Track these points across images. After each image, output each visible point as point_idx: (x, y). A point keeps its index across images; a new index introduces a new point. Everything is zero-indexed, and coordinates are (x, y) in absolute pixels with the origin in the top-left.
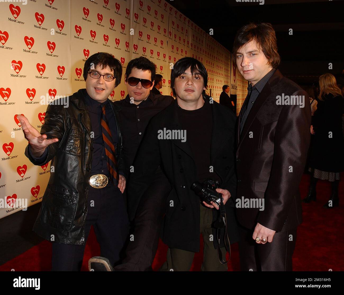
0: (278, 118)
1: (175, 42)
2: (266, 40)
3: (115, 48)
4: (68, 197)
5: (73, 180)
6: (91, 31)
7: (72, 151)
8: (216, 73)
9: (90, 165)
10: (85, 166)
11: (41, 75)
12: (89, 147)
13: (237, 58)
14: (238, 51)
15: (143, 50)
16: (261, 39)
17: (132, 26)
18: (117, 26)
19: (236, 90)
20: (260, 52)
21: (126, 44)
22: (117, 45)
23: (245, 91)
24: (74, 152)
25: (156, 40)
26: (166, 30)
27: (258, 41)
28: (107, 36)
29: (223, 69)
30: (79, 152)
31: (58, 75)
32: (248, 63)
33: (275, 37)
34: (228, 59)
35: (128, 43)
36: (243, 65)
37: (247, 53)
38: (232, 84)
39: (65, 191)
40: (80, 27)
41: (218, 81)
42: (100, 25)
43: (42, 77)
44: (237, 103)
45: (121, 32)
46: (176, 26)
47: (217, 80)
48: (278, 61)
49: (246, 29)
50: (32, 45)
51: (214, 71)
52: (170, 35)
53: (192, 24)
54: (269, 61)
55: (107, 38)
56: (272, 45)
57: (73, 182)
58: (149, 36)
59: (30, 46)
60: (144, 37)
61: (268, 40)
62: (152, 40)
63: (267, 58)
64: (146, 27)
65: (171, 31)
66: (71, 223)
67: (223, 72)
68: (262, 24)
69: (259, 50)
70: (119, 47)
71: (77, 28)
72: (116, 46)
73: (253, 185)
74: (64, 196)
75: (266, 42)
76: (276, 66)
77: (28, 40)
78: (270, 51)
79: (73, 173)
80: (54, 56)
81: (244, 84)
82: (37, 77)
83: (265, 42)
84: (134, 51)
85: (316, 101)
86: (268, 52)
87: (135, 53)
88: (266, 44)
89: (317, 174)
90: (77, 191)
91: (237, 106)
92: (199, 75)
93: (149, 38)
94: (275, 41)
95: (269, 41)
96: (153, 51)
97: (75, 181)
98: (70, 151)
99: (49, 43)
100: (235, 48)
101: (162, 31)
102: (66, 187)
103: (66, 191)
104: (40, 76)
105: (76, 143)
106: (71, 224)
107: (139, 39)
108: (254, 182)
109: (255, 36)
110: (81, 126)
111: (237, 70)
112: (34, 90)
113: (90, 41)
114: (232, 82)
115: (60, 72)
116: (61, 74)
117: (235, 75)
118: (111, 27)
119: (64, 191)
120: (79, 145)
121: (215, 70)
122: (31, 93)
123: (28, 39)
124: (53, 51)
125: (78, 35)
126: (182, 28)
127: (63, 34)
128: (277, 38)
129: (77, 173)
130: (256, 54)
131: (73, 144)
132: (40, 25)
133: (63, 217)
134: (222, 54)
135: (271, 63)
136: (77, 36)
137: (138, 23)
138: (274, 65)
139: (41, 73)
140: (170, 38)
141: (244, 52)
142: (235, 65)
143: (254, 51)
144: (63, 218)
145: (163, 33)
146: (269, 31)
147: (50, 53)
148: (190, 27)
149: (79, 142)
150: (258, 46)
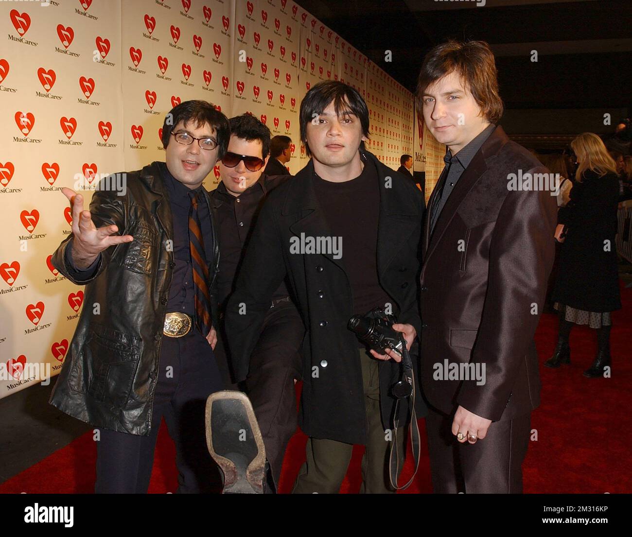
0: (497, 216)
1: (313, 76)
2: (477, 72)
3: (203, 88)
4: (125, 348)
5: (135, 317)
6: (160, 58)
7: (135, 266)
8: (387, 133)
9: (167, 293)
10: (159, 293)
11: (69, 138)
12: (167, 262)
13: (425, 104)
14: (426, 92)
15: (254, 91)
16: (468, 70)
17: (234, 47)
18: (207, 48)
19: (425, 163)
20: (466, 94)
21: (223, 81)
22: (207, 83)
23: (441, 164)
24: (140, 268)
25: (277, 73)
26: (295, 55)
27: (463, 74)
28: (189, 67)
29: (401, 125)
30: (148, 267)
31: (100, 138)
32: (443, 113)
33: (494, 67)
34: (409, 107)
35: (227, 80)
36: (434, 117)
37: (442, 96)
38: (416, 153)
39: (120, 336)
40: (139, 52)
41: (390, 147)
42: (175, 47)
43: (71, 143)
44: (426, 186)
45: (214, 60)
46: (314, 47)
47: (389, 145)
48: (500, 111)
49: (442, 51)
50: (51, 84)
51: (384, 130)
52: (304, 64)
53: (343, 43)
54: (482, 111)
55: (188, 70)
56: (488, 82)
57: (134, 320)
58: (265, 66)
59: (47, 86)
60: (257, 68)
61: (482, 71)
62: (270, 73)
63: (480, 105)
64: (259, 49)
65: (304, 56)
66: (126, 393)
67: (400, 131)
68: (471, 44)
69: (464, 91)
70: (210, 87)
71: (134, 53)
72: (204, 84)
73: (450, 335)
74: (118, 344)
75: (477, 75)
76: (496, 119)
77: (45, 75)
78: (485, 92)
79: (135, 305)
80: (93, 103)
81: (439, 152)
82: (61, 142)
83: (475, 75)
84: (237, 92)
85: (570, 183)
86: (481, 94)
87: (240, 98)
88: (478, 79)
89: (570, 314)
90: (141, 337)
91: (425, 192)
92: (350, 115)
93: (264, 70)
94: (494, 74)
95: (483, 75)
96: (271, 93)
97: (138, 319)
98: (133, 265)
99: (82, 80)
100: (420, 86)
101: (288, 56)
102: (122, 329)
103: (122, 337)
104: (67, 140)
105: (145, 252)
106: (126, 395)
107: (246, 72)
108: (451, 330)
109: (458, 64)
110: (156, 223)
111: (425, 126)
112: (56, 166)
113: (158, 76)
114: (417, 149)
115: (102, 133)
116: (105, 137)
117: (421, 135)
118: (195, 49)
119: (118, 334)
120: (149, 256)
121: (385, 126)
122: (50, 171)
123: (45, 73)
124: (91, 94)
125: (136, 66)
126: (325, 51)
127: (108, 64)
128: (497, 68)
129: (142, 306)
130: (458, 98)
131: (139, 254)
132: (66, 47)
133: (114, 382)
134: (399, 98)
135: (486, 113)
136: (134, 67)
137: (244, 43)
138: (492, 117)
139: (69, 134)
140: (303, 70)
141: (438, 93)
142: (421, 118)
143: (455, 92)
144: (113, 384)
145: (290, 60)
146: (483, 56)
147: (85, 99)
148: (339, 48)
149: (149, 250)
150: (464, 83)
